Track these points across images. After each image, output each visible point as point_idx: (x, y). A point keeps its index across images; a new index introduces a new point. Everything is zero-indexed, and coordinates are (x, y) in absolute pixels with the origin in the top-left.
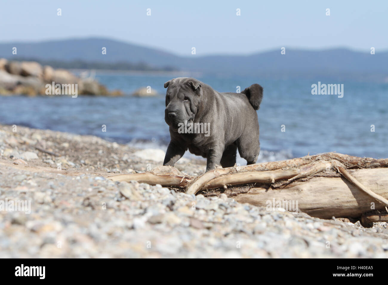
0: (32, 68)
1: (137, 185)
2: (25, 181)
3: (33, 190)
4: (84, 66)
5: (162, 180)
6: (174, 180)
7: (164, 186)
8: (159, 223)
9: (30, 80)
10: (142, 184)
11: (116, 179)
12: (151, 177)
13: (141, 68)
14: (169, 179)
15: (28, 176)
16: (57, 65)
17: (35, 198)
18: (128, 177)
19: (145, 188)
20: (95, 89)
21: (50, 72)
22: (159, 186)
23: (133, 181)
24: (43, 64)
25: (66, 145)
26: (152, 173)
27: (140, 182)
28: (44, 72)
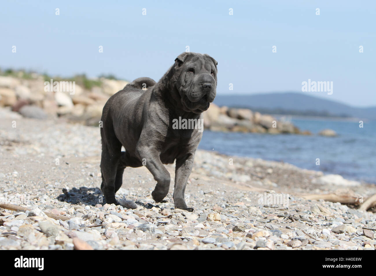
0: (246, 113)
1: (324, 203)
2: (243, 198)
3: (248, 205)
4: (282, 112)
5: (342, 199)
6: (351, 200)
7: (343, 204)
8: (341, 232)
9: (244, 123)
10: (328, 202)
11: (308, 198)
12: (334, 197)
13: (324, 115)
14: (347, 199)
15: (245, 194)
16: (264, 112)
17: (251, 211)
18: (317, 197)
19: (330, 205)
20: (291, 129)
21: (259, 117)
22: (339, 204)
23: (321, 200)
24: (254, 110)
25: (270, 171)
26: (335, 194)
27: (326, 201)
28: (254, 117)
